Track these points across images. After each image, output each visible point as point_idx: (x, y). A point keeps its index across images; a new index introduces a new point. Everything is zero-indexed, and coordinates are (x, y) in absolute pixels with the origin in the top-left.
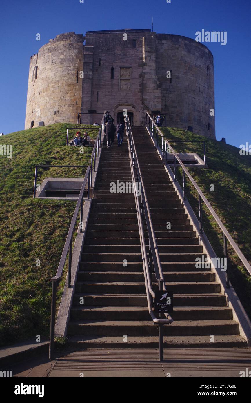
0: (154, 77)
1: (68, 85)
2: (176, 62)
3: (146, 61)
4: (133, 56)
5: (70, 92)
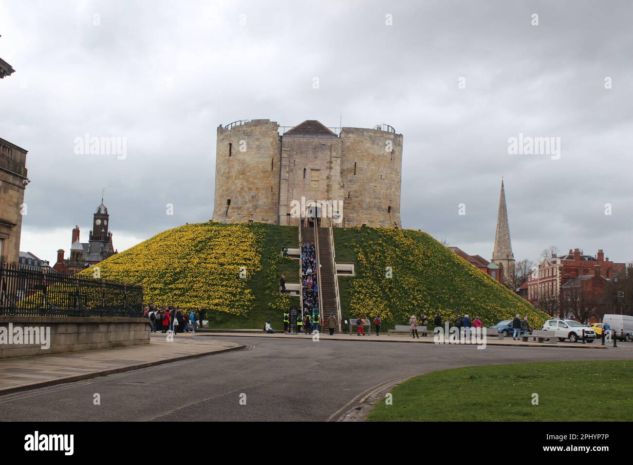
0: (338, 179)
1: (264, 172)
2: (360, 155)
3: (332, 165)
4: (322, 159)
5: (266, 179)
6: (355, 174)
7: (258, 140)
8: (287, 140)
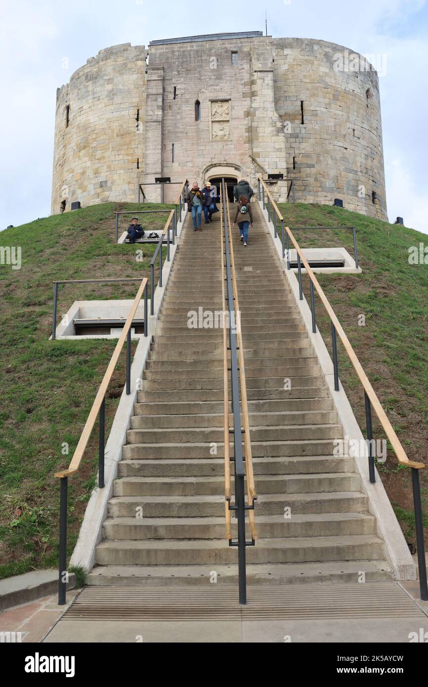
0: (271, 114)
1: (122, 135)
2: (309, 86)
3: (255, 88)
4: (233, 78)
5: (126, 147)
6: (303, 123)
7: (110, 81)
8: (159, 51)
